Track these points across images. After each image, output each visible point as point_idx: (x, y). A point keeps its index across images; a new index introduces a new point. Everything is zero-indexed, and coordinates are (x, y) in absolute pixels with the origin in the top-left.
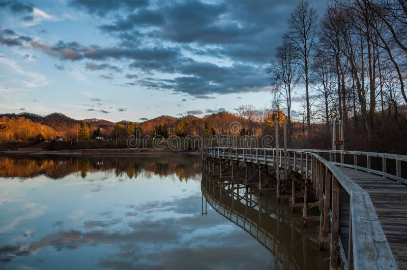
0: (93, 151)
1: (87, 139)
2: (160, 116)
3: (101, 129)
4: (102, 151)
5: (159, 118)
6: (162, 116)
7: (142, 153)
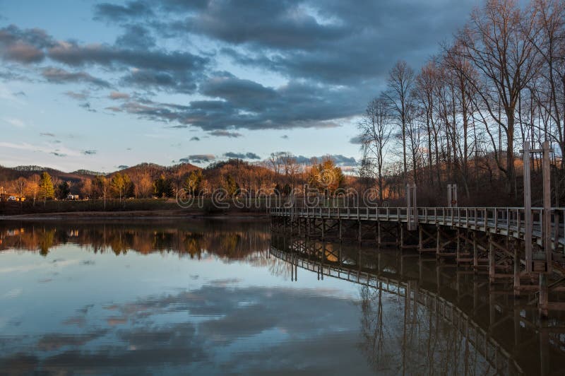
0: (77, 215)
1: (50, 198)
2: (140, 163)
3: (69, 183)
4: (90, 216)
5: (138, 166)
6: (142, 164)
7: (148, 218)
